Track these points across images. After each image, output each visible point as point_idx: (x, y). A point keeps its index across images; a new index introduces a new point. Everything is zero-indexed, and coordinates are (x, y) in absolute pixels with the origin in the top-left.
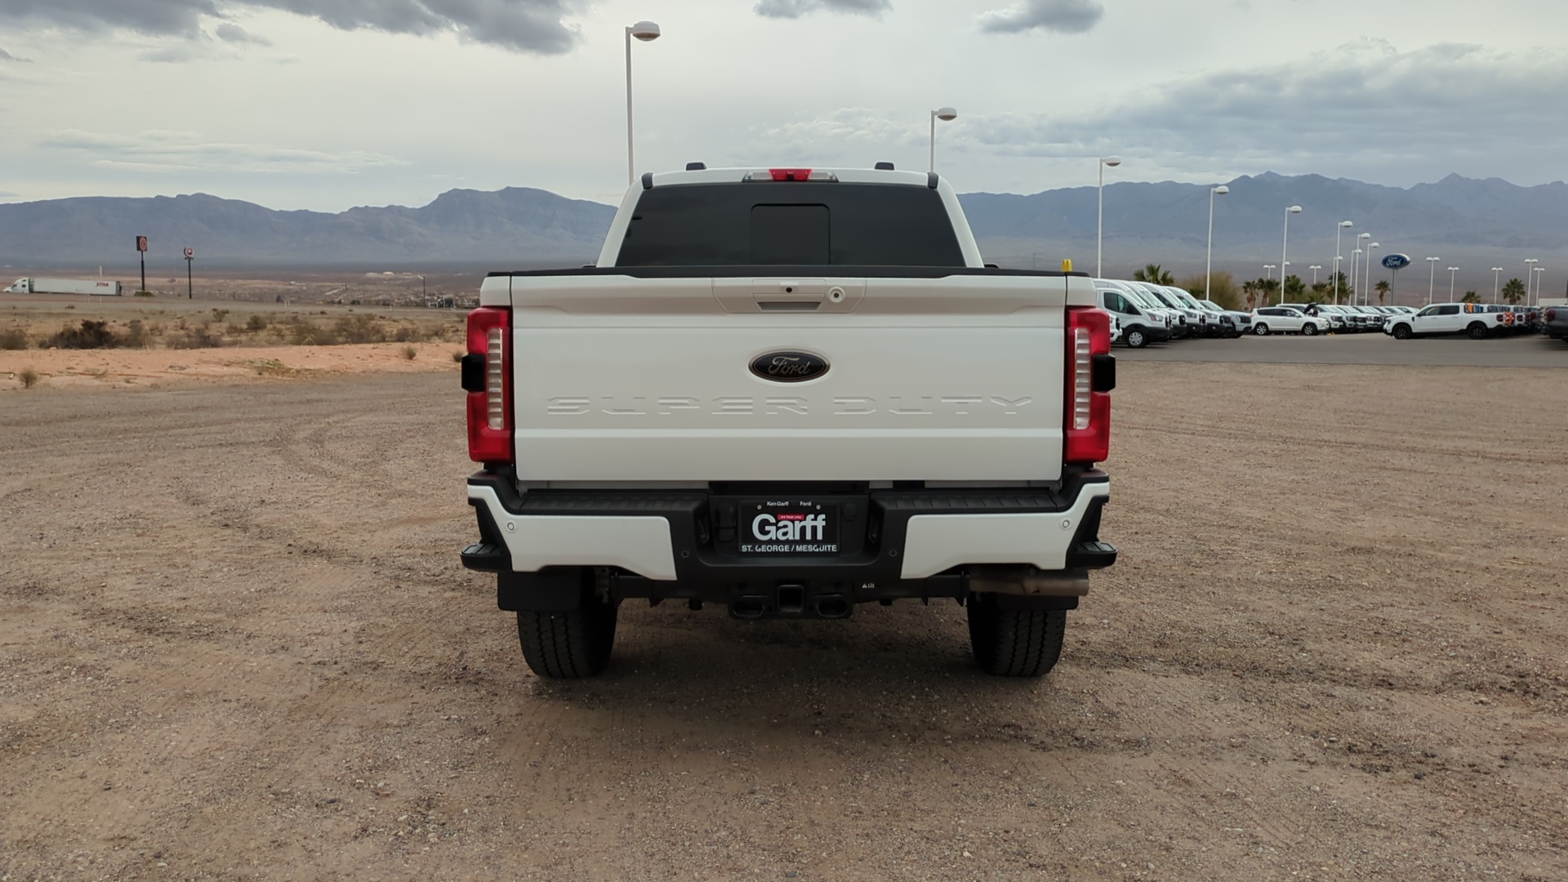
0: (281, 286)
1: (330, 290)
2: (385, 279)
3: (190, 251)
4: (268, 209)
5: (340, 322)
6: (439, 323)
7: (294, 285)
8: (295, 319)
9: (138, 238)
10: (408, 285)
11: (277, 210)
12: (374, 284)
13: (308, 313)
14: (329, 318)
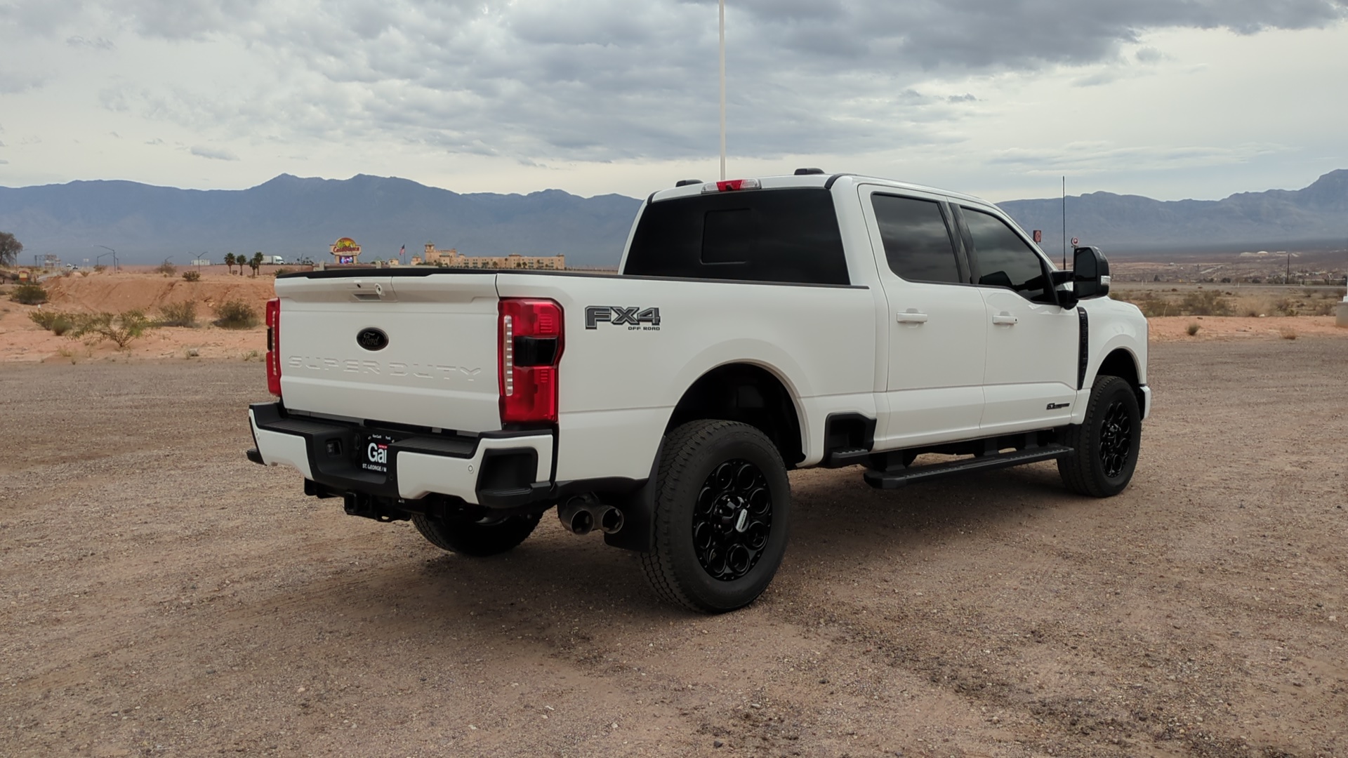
0: (1161, 267)
1: (1205, 270)
2: (1258, 258)
3: (1076, 241)
4: (1156, 201)
5: (1187, 298)
6: (1284, 298)
7: (1174, 266)
8: (1148, 296)
9: (1035, 232)
10: (1280, 263)
11: (1165, 201)
12: (1247, 262)
13: (1160, 291)
14: (1179, 295)
